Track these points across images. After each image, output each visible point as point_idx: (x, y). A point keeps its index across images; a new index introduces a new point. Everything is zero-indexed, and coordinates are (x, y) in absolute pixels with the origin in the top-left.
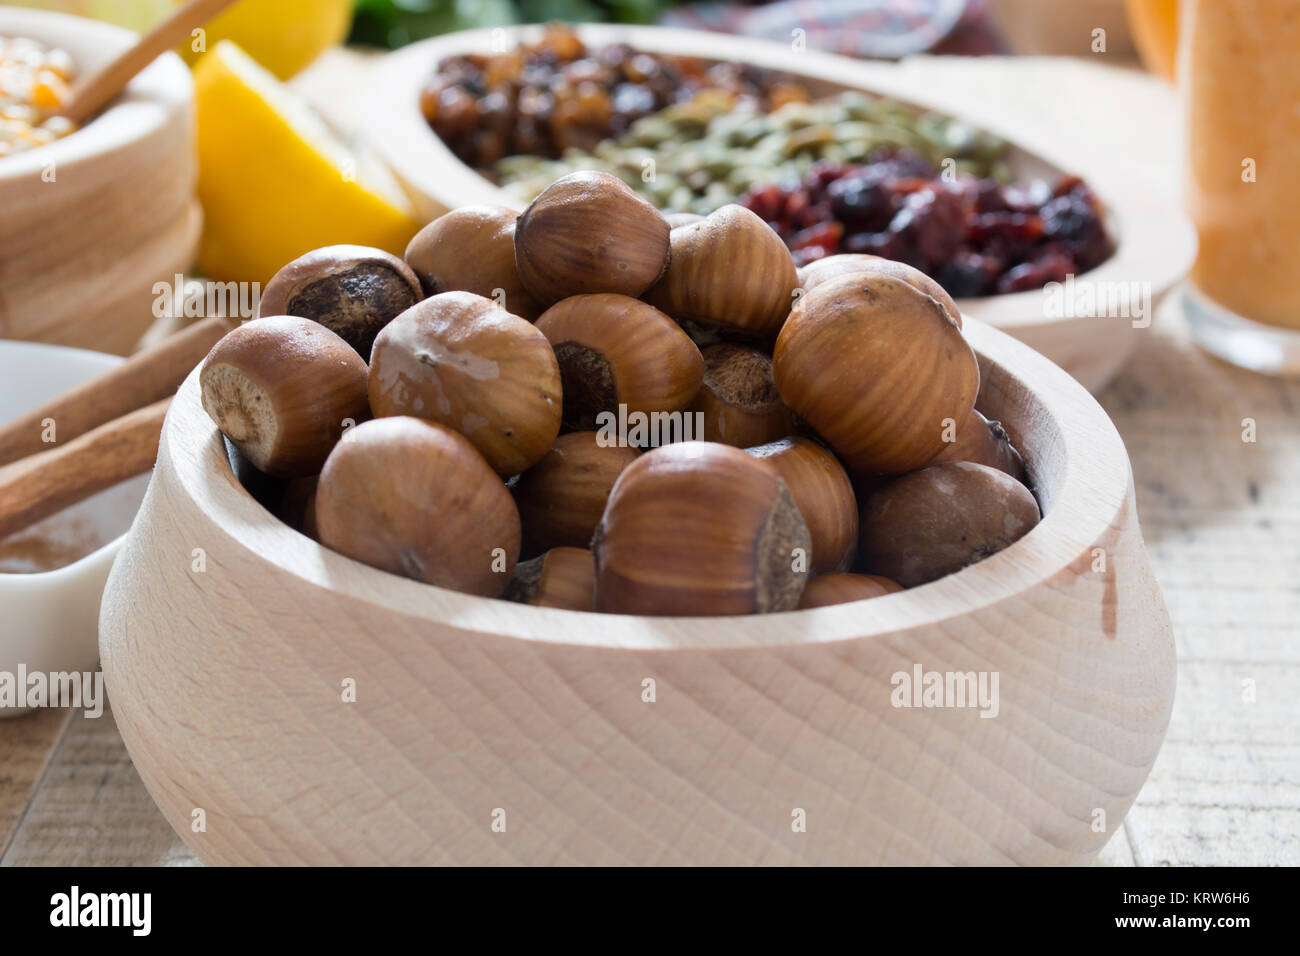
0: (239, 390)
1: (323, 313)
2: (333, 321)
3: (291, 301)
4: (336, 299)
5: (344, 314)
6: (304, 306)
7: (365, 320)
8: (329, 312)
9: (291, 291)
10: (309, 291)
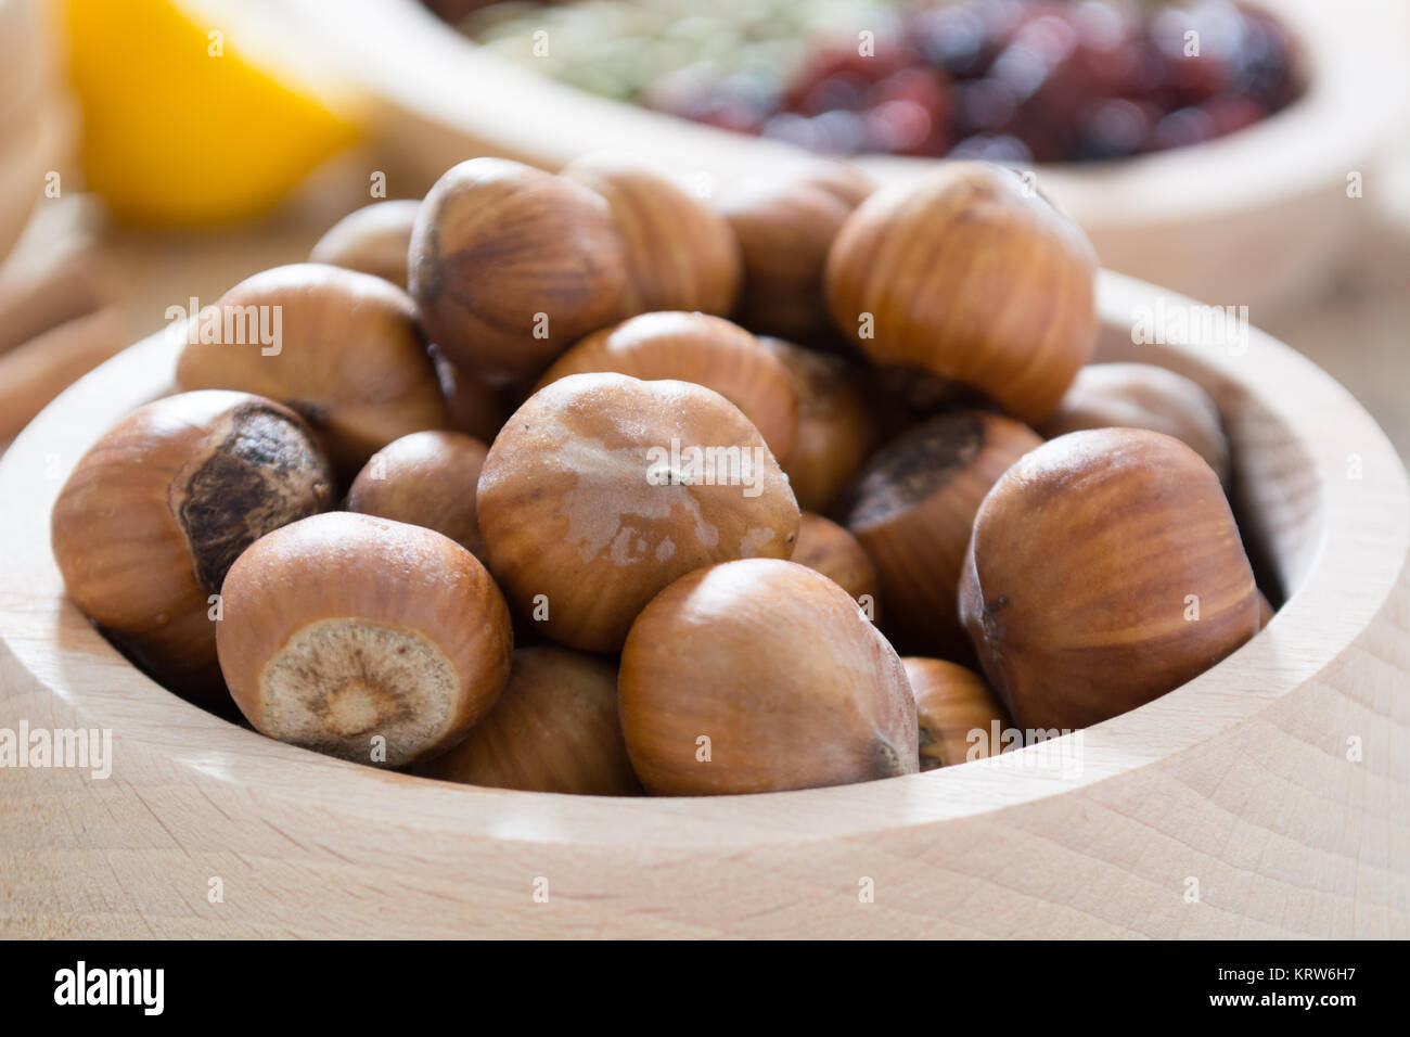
0: (359, 653)
1: (248, 510)
2: (271, 515)
3: (181, 513)
4: (256, 480)
5: (284, 498)
6: (204, 512)
7: (316, 495)
8: (258, 504)
9: (170, 498)
10: (197, 487)
